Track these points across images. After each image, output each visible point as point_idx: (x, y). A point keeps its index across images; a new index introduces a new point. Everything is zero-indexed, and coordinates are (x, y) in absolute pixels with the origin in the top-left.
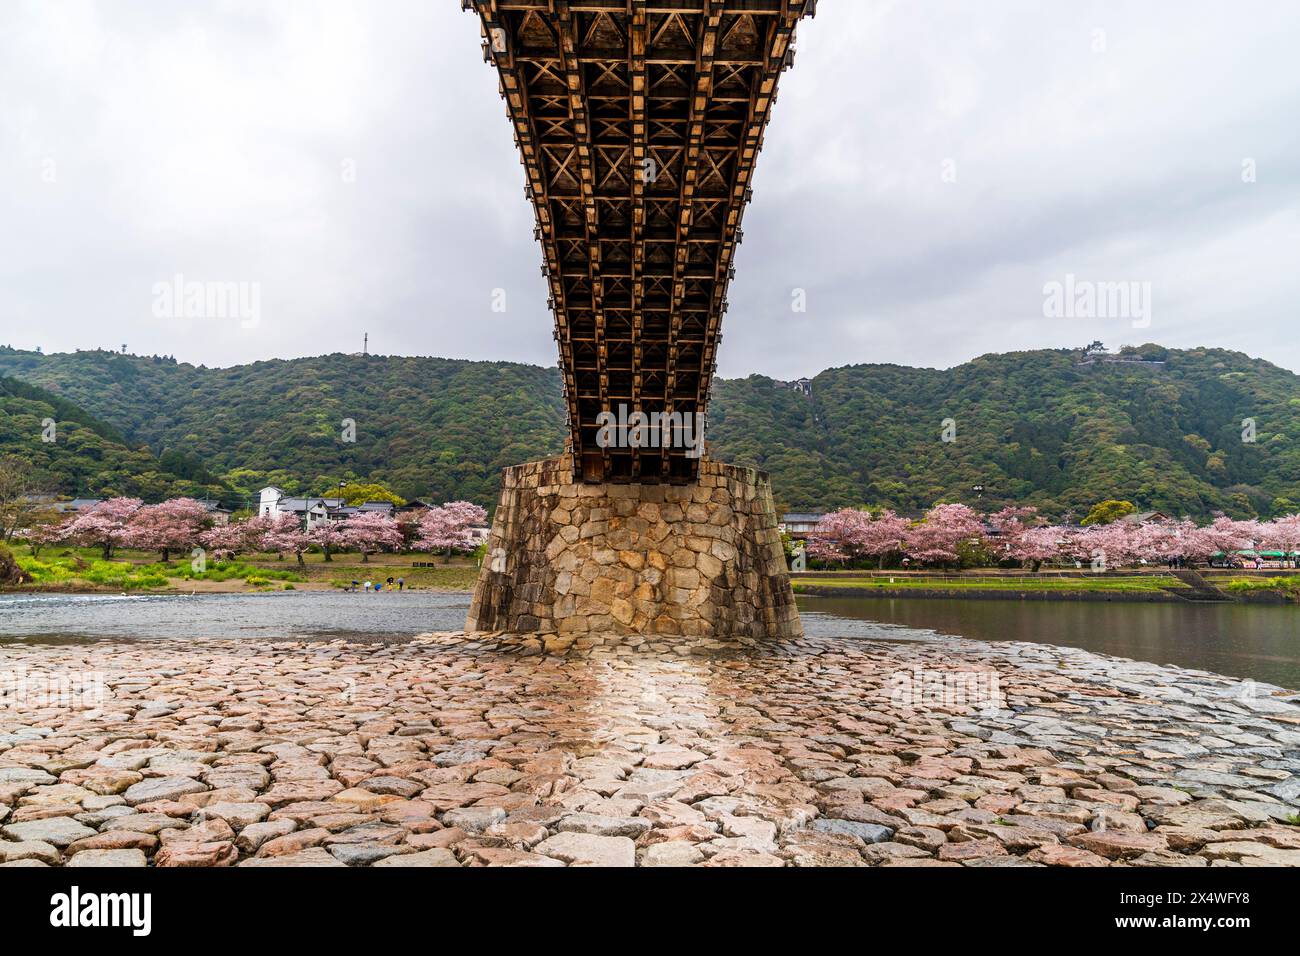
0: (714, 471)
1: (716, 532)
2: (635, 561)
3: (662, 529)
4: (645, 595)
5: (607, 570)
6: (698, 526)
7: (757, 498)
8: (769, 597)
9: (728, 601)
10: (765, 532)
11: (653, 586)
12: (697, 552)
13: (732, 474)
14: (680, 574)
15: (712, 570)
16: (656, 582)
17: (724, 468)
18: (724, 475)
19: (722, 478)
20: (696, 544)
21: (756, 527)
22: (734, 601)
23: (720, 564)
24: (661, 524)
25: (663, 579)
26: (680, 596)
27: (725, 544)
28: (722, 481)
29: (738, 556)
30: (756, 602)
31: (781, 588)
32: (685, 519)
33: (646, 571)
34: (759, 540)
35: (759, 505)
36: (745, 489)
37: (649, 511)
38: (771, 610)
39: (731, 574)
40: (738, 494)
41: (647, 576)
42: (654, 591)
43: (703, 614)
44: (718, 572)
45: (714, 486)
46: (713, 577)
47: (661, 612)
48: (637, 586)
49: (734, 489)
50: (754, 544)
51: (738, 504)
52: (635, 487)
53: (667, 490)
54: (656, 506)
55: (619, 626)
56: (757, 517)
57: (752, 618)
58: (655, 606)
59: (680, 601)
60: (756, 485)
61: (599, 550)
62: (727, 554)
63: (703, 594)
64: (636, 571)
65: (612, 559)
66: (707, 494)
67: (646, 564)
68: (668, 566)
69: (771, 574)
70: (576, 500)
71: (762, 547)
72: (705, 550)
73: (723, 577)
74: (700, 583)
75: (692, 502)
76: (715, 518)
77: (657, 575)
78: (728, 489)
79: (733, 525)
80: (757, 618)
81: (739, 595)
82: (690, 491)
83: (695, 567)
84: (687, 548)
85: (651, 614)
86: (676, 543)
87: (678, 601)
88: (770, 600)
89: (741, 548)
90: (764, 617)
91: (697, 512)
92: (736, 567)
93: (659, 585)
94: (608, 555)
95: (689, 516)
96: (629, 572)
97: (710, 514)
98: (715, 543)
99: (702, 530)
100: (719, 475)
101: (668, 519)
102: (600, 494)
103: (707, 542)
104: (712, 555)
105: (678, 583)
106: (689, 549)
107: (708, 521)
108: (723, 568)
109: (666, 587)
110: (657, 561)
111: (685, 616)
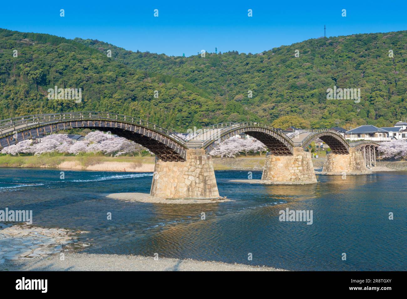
0: (191, 158)
1: (190, 173)
8: (207, 190)
9: (193, 190)
10: (208, 173)
12: (185, 179)
14: (181, 184)
15: (188, 183)
16: (175, 186)
19: (193, 160)
20: (185, 177)
21: (204, 171)
25: (177, 185)
26: (180, 190)
27: (192, 177)
29: (196, 179)
30: (201, 191)
33: (174, 183)
34: (205, 174)
36: (200, 162)
37: (175, 169)
38: (207, 193)
39: (194, 184)
40: (198, 163)
42: (175, 188)
43: (185, 194)
45: (191, 162)
46: (188, 185)
48: (172, 187)
50: (203, 176)
51: (198, 166)
52: (173, 162)
53: (180, 163)
54: (177, 167)
56: (205, 168)
57: (199, 195)
59: (180, 191)
62: (193, 179)
63: (186, 189)
64: (172, 183)
66: (188, 164)
68: (178, 182)
69: (209, 183)
71: (206, 177)
73: (191, 185)
74: (185, 186)
75: (185, 166)
76: (190, 170)
77: (176, 184)
78: (195, 162)
79: (195, 171)
81: (196, 189)
82: (184, 163)
83: (184, 182)
85: (174, 194)
86: (180, 176)
89: (198, 177)
90: (204, 195)
91: (186, 169)
92: (195, 182)
93: (176, 187)
95: (184, 170)
96: (170, 183)
98: (189, 176)
99: (187, 173)
101: (179, 170)
103: (187, 176)
104: (189, 179)
105: (180, 186)
106: (184, 178)
107: (188, 171)
108: (191, 183)
109: (177, 187)
110: (176, 181)
111: (181, 194)
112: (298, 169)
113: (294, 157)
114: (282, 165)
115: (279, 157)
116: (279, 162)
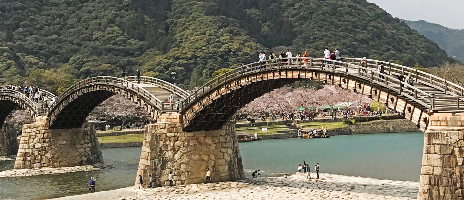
2: (206, 158)
3: (213, 146)
5: (198, 162)
11: (212, 166)
12: (224, 153)
14: (220, 161)
15: (229, 159)
16: (213, 165)
20: (223, 150)
22: (234, 168)
23: (230, 156)
24: (213, 144)
25: (215, 163)
27: (230, 149)
29: (233, 153)
32: (219, 142)
33: (210, 161)
37: (209, 140)
39: (232, 159)
41: (210, 162)
46: (229, 161)
47: (215, 175)
54: (210, 138)
61: (194, 155)
62: (231, 152)
63: (227, 167)
64: (207, 162)
67: (210, 158)
68: (216, 158)
69: (239, 157)
70: (185, 138)
72: (226, 152)
73: (231, 161)
74: (226, 164)
75: (221, 136)
77: (213, 162)
82: (220, 132)
83: (223, 158)
84: (221, 152)
86: (218, 150)
87: (220, 170)
92: (233, 157)
94: (197, 157)
96: (205, 162)
99: (224, 145)
100: (227, 125)
101: (215, 142)
102: (193, 135)
103: (226, 149)
104: (228, 153)
105: (220, 164)
107: (226, 142)
113: (83, 129)
114: (65, 142)
115: (60, 130)
116: (61, 137)
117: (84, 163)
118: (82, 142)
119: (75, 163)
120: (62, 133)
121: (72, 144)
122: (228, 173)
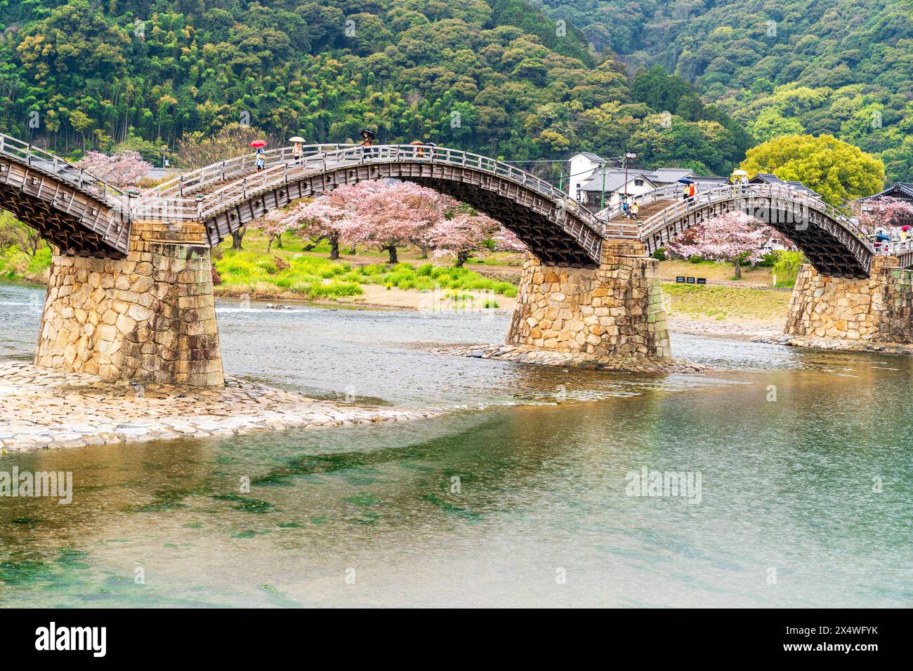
0: (141, 248)
1: (135, 298)
2: (81, 316)
3: (100, 293)
4: (83, 342)
5: (67, 323)
6: (122, 292)
7: (186, 270)
8: (184, 353)
9: (137, 353)
10: (192, 299)
11: (88, 337)
12: (118, 313)
13: (157, 251)
14: (105, 329)
15: (127, 328)
16: (90, 334)
17: (150, 246)
18: (149, 252)
19: (146, 254)
20: (118, 307)
21: (180, 294)
22: (141, 353)
23: (134, 323)
24: (100, 290)
25: (95, 332)
26: (101, 346)
27: (141, 308)
28: (147, 256)
29: (152, 318)
30: (165, 355)
31: (204, 346)
32: (115, 287)
33: (86, 326)
34: (183, 303)
35: (189, 276)
36: (172, 263)
37: (95, 279)
38: (183, 364)
39: (143, 332)
40: (163, 265)
41: (86, 329)
42: (89, 341)
43: (114, 361)
44: (130, 329)
45: (139, 260)
46: (126, 333)
47: (90, 357)
48: (80, 337)
49: (159, 263)
50: (175, 309)
51: (162, 276)
52: (90, 259)
53: (108, 263)
54: (98, 275)
55: (67, 365)
56: (185, 286)
57: (158, 368)
58: (88, 352)
59: (101, 349)
60: (188, 258)
61: (66, 307)
62: (141, 316)
63: (117, 345)
64: (81, 325)
65: (70, 315)
66: (132, 266)
67: (88, 320)
68: (99, 322)
69: (192, 333)
70: (60, 268)
71: (186, 311)
72: (124, 312)
73: (135, 335)
74: (116, 337)
75: (121, 273)
76: (135, 287)
77: (92, 328)
78: (152, 263)
79: (152, 292)
80: (164, 367)
81: (147, 349)
82: (120, 265)
83: (115, 324)
84: (113, 309)
85: (85, 359)
86: (107, 305)
88: (184, 355)
89: (159, 311)
90: (174, 368)
91: (123, 282)
92: (148, 327)
93: (92, 337)
94: (69, 312)
95: (117, 284)
96: (78, 325)
97: (132, 283)
98: (132, 307)
99: (124, 296)
100: (144, 251)
101: (104, 286)
102: (72, 264)
103: (125, 306)
104: (129, 316)
105: (102, 337)
106: (114, 310)
107: (129, 289)
108: (136, 327)
109: (95, 339)
110: (94, 318)
111: (103, 361)
112: (610, 315)
113: (602, 273)
114: (562, 297)
115: (557, 270)
116: (556, 286)
117: (590, 349)
118: (597, 301)
119: (572, 347)
120: (562, 277)
121: (576, 303)
122: (114, 359)
